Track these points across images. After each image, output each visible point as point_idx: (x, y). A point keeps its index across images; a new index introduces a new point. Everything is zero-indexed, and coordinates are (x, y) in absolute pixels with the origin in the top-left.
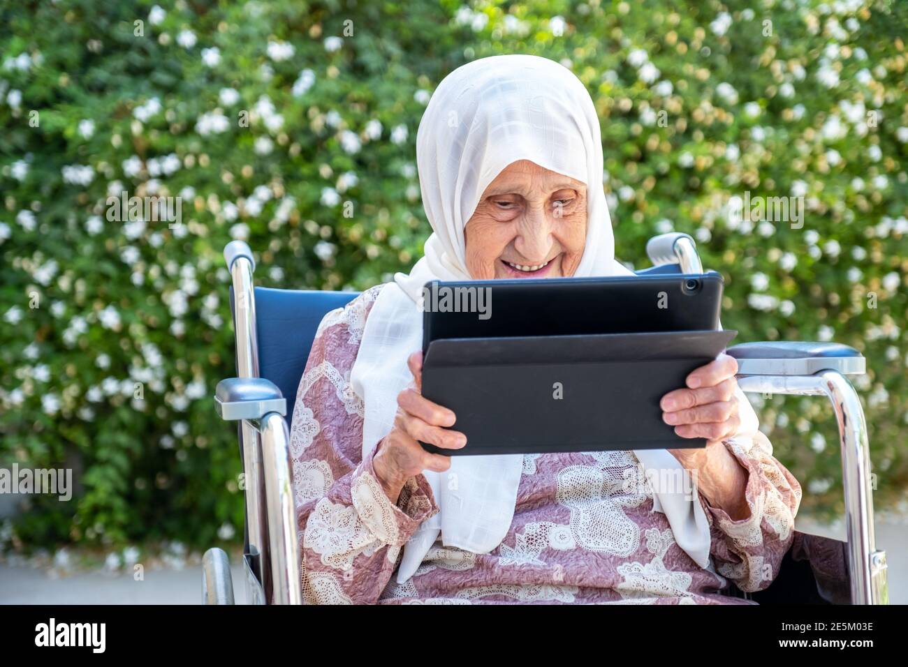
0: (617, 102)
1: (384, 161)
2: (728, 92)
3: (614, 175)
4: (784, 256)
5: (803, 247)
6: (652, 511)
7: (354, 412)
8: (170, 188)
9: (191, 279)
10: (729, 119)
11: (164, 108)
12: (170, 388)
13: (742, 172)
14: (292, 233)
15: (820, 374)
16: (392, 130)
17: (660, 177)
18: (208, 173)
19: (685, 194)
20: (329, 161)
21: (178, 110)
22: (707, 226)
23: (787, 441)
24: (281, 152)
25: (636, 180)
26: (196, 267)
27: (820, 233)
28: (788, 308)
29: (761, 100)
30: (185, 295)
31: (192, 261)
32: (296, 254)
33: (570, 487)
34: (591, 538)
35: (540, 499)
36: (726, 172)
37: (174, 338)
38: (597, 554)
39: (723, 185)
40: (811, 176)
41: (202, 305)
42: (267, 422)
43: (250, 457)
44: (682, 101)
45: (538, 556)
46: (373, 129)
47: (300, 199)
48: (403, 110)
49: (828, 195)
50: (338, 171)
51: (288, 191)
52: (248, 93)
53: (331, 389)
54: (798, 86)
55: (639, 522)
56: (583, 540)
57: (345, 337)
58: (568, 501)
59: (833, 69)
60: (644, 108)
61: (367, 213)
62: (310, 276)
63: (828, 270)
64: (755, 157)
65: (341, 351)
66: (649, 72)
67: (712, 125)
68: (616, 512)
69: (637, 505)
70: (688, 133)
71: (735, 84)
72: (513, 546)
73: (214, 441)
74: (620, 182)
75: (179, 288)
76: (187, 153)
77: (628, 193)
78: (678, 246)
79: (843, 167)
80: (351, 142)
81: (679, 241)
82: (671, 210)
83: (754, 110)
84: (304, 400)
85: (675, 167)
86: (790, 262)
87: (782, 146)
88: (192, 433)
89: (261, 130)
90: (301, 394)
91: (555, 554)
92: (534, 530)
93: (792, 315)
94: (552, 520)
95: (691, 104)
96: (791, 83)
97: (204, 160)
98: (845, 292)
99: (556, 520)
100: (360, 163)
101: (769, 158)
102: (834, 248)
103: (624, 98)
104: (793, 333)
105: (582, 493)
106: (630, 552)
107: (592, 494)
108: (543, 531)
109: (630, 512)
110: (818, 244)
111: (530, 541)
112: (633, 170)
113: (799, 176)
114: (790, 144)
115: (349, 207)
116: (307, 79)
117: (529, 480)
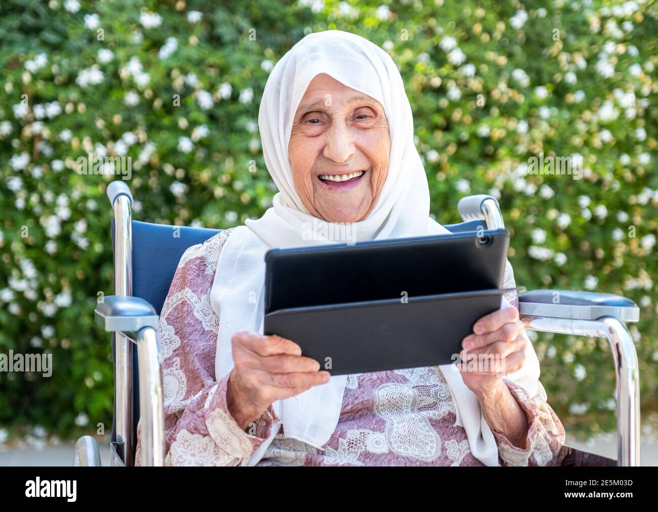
0: (429, 80)
1: (232, 118)
2: (521, 76)
3: (423, 141)
4: (560, 215)
5: (576, 210)
6: (455, 425)
7: (210, 329)
8: (51, 130)
9: (65, 207)
10: (521, 99)
11: (51, 62)
12: (42, 297)
13: (529, 143)
14: (152, 173)
15: (601, 320)
16: (241, 92)
17: (461, 144)
18: (84, 119)
19: (481, 160)
20: (186, 115)
21: (62, 65)
22: (498, 187)
23: (554, 370)
24: (146, 105)
25: (441, 145)
26: (69, 197)
27: (591, 198)
28: (561, 259)
29: (549, 85)
30: (59, 220)
31: (67, 193)
32: (155, 191)
33: (386, 401)
34: (401, 445)
35: (361, 410)
36: (516, 143)
37: (48, 255)
38: (406, 459)
39: (513, 154)
40: (586, 150)
41: (73, 229)
42: (143, 335)
43: (121, 362)
44: (483, 82)
45: (357, 457)
46: (225, 91)
47: (160, 145)
48: (250, 76)
49: (599, 167)
50: (194, 124)
51: (150, 138)
52: (121, 54)
53: (189, 309)
54: (580, 74)
55: (442, 433)
56: (395, 446)
57: (202, 268)
58: (383, 413)
59: (609, 63)
60: (452, 86)
61: (215, 159)
62: (165, 210)
63: (596, 229)
64: (541, 131)
65: (200, 280)
66: (457, 56)
67: (507, 104)
68: (424, 423)
69: (441, 417)
70: (487, 109)
71: (528, 70)
72: (336, 449)
73: (76, 343)
74: (428, 147)
75: (54, 214)
76: (68, 101)
77: (433, 156)
78: (485, 206)
79: (613, 143)
80: (206, 100)
81: (486, 202)
82: (469, 172)
83: (542, 93)
84: (167, 319)
85: (474, 136)
86: (565, 220)
87: (563, 124)
88: (57, 335)
89: (132, 86)
90: (164, 314)
91: (371, 456)
92: (355, 436)
93: (564, 265)
94: (370, 429)
95: (490, 85)
96: (574, 72)
97: (82, 108)
98: (610, 249)
99: (374, 428)
100: (212, 118)
101: (552, 133)
102: (602, 211)
103: (435, 77)
104: (563, 281)
105: (395, 406)
106: (433, 458)
107: (403, 407)
108: (362, 437)
109: (434, 423)
110: (589, 208)
111: (351, 445)
112: (439, 136)
113: (576, 150)
114: (571, 122)
115: (201, 154)
116: (171, 45)
117: (352, 394)
